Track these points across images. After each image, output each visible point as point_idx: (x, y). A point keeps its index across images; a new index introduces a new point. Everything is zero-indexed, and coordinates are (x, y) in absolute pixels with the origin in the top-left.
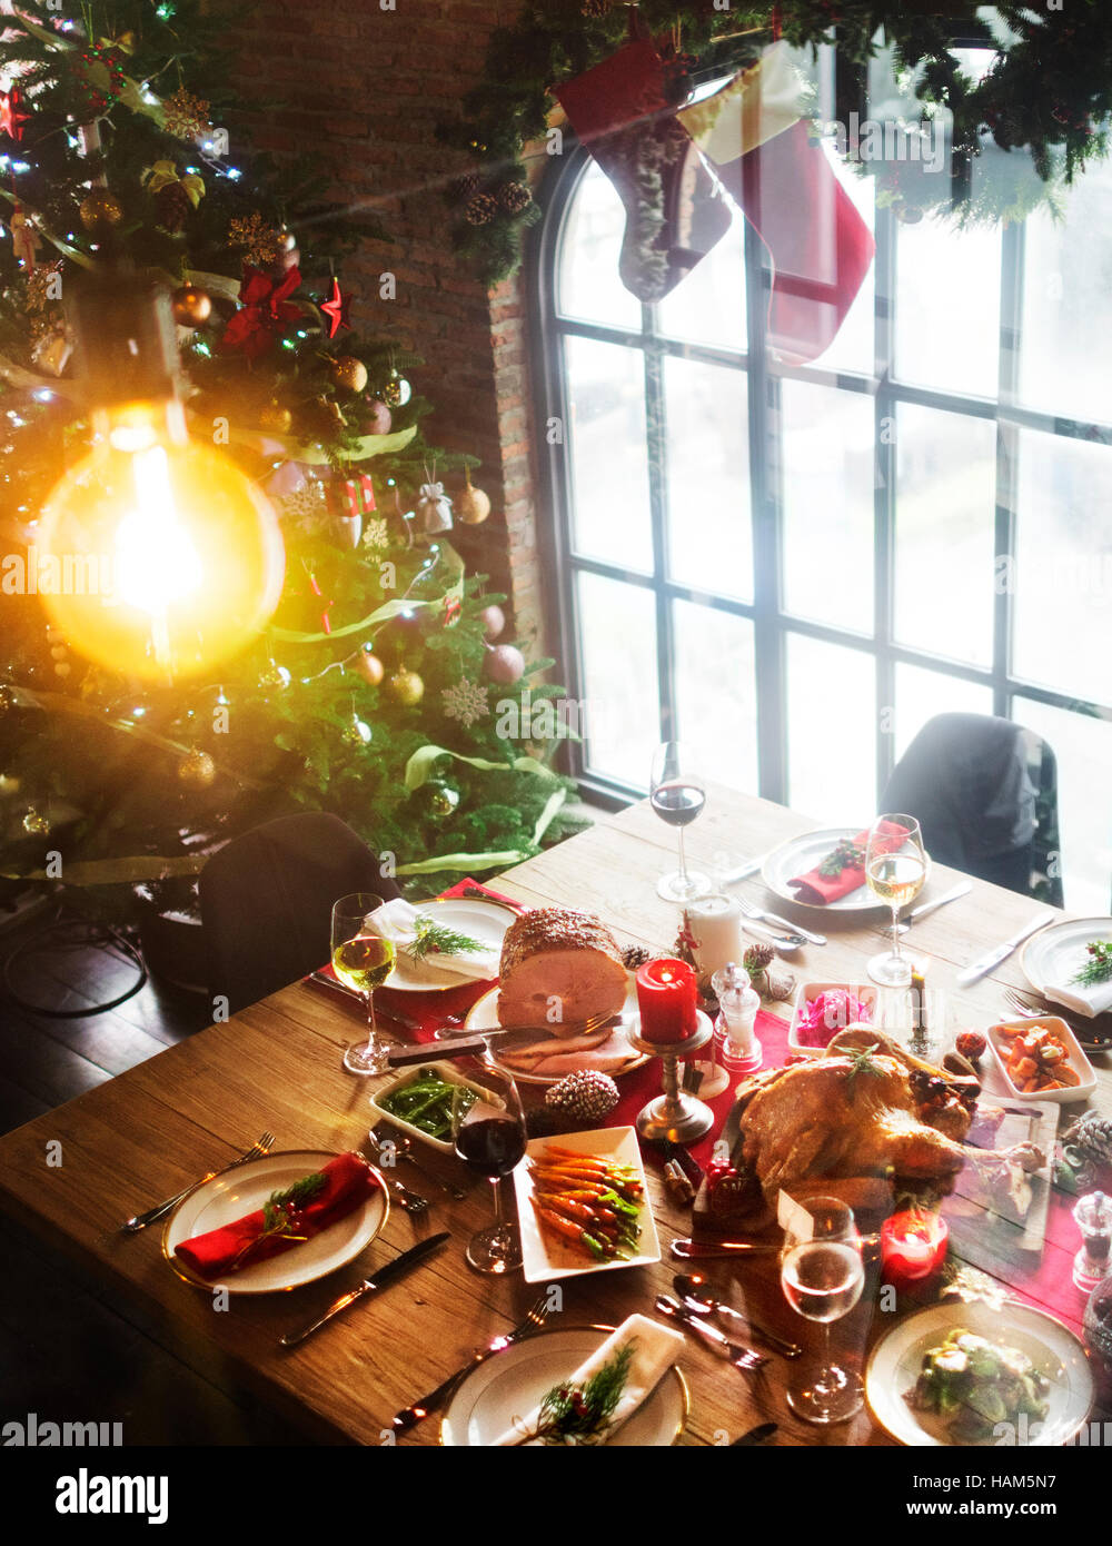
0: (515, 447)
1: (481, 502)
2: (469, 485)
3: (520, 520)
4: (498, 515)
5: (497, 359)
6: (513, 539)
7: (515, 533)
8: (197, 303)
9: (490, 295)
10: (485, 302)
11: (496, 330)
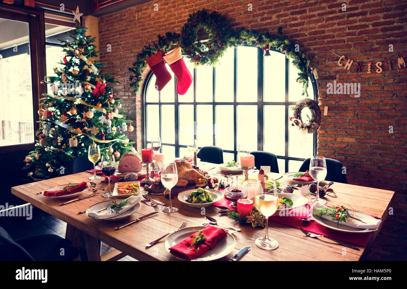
0: (139, 123)
1: (132, 128)
2: (131, 125)
3: (139, 134)
4: (135, 130)
5: (137, 108)
6: (137, 138)
7: (138, 137)
8: (88, 86)
9: (136, 98)
10: (135, 99)
11: (137, 103)
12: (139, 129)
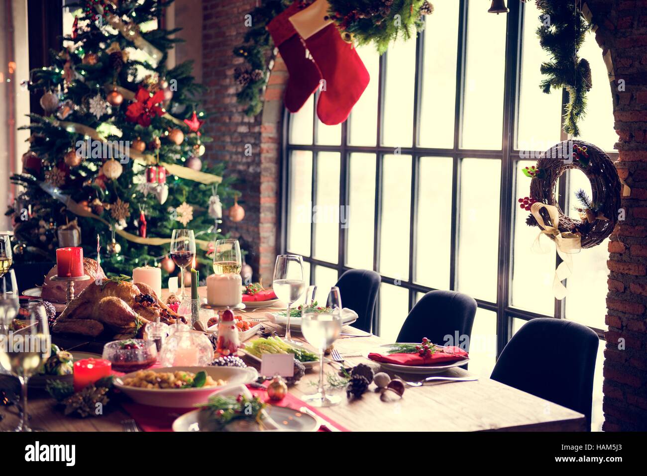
0: (268, 199)
1: (240, 213)
2: (236, 204)
3: (267, 231)
7: (264, 238)
8: (116, 96)
9: (263, 130)
10: (260, 133)
11: (264, 146)
12: (267, 216)
